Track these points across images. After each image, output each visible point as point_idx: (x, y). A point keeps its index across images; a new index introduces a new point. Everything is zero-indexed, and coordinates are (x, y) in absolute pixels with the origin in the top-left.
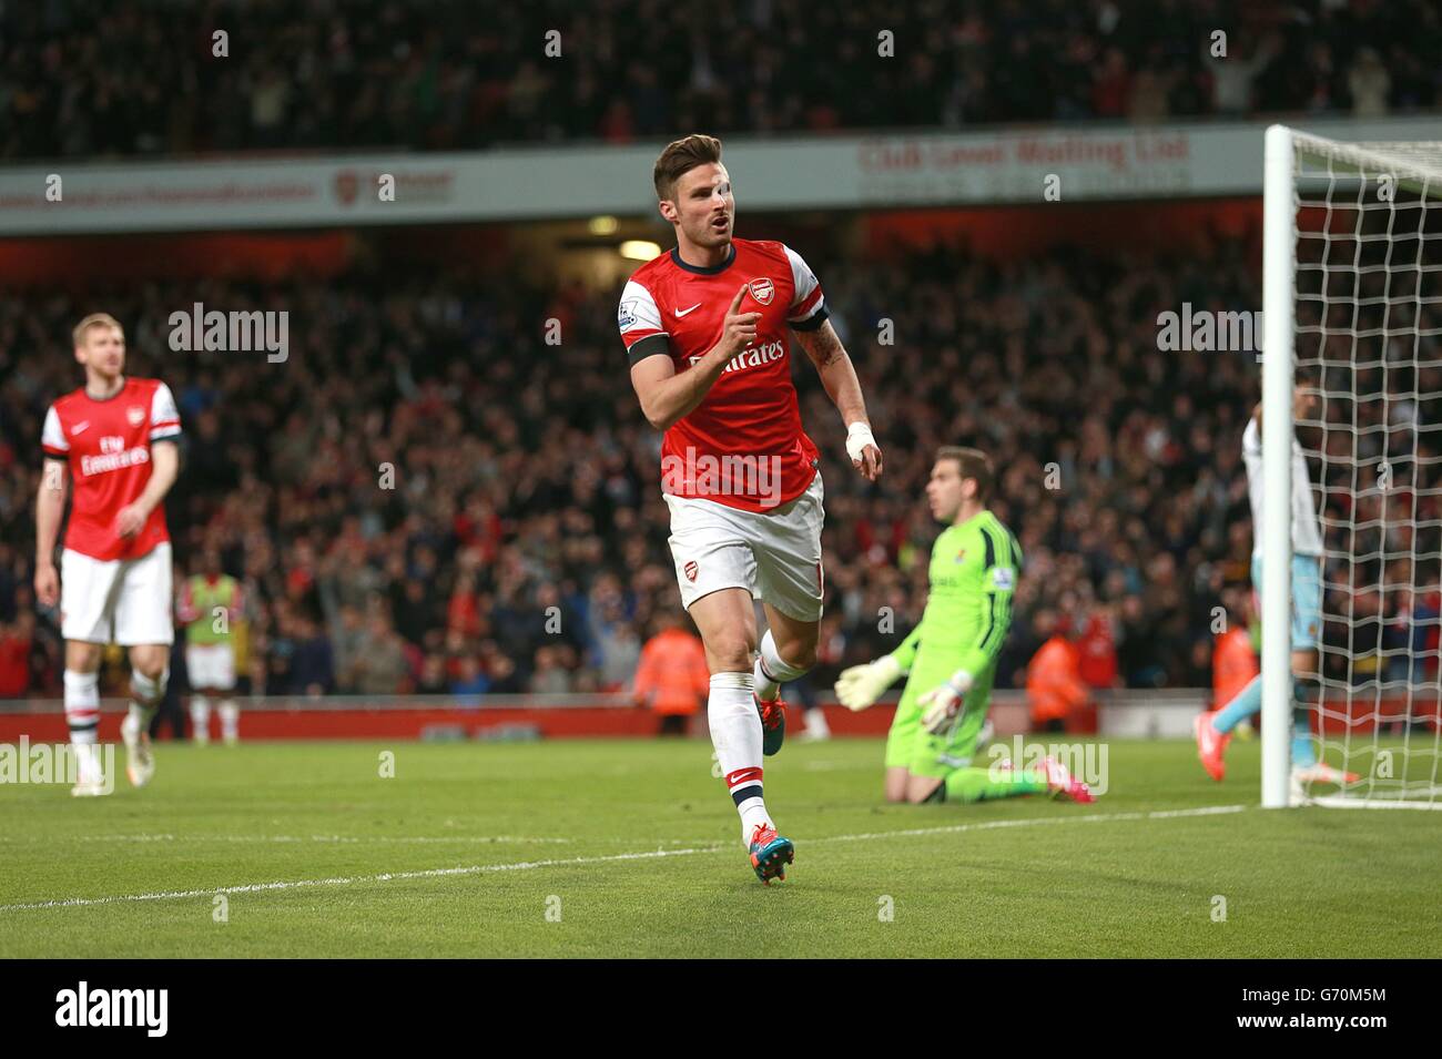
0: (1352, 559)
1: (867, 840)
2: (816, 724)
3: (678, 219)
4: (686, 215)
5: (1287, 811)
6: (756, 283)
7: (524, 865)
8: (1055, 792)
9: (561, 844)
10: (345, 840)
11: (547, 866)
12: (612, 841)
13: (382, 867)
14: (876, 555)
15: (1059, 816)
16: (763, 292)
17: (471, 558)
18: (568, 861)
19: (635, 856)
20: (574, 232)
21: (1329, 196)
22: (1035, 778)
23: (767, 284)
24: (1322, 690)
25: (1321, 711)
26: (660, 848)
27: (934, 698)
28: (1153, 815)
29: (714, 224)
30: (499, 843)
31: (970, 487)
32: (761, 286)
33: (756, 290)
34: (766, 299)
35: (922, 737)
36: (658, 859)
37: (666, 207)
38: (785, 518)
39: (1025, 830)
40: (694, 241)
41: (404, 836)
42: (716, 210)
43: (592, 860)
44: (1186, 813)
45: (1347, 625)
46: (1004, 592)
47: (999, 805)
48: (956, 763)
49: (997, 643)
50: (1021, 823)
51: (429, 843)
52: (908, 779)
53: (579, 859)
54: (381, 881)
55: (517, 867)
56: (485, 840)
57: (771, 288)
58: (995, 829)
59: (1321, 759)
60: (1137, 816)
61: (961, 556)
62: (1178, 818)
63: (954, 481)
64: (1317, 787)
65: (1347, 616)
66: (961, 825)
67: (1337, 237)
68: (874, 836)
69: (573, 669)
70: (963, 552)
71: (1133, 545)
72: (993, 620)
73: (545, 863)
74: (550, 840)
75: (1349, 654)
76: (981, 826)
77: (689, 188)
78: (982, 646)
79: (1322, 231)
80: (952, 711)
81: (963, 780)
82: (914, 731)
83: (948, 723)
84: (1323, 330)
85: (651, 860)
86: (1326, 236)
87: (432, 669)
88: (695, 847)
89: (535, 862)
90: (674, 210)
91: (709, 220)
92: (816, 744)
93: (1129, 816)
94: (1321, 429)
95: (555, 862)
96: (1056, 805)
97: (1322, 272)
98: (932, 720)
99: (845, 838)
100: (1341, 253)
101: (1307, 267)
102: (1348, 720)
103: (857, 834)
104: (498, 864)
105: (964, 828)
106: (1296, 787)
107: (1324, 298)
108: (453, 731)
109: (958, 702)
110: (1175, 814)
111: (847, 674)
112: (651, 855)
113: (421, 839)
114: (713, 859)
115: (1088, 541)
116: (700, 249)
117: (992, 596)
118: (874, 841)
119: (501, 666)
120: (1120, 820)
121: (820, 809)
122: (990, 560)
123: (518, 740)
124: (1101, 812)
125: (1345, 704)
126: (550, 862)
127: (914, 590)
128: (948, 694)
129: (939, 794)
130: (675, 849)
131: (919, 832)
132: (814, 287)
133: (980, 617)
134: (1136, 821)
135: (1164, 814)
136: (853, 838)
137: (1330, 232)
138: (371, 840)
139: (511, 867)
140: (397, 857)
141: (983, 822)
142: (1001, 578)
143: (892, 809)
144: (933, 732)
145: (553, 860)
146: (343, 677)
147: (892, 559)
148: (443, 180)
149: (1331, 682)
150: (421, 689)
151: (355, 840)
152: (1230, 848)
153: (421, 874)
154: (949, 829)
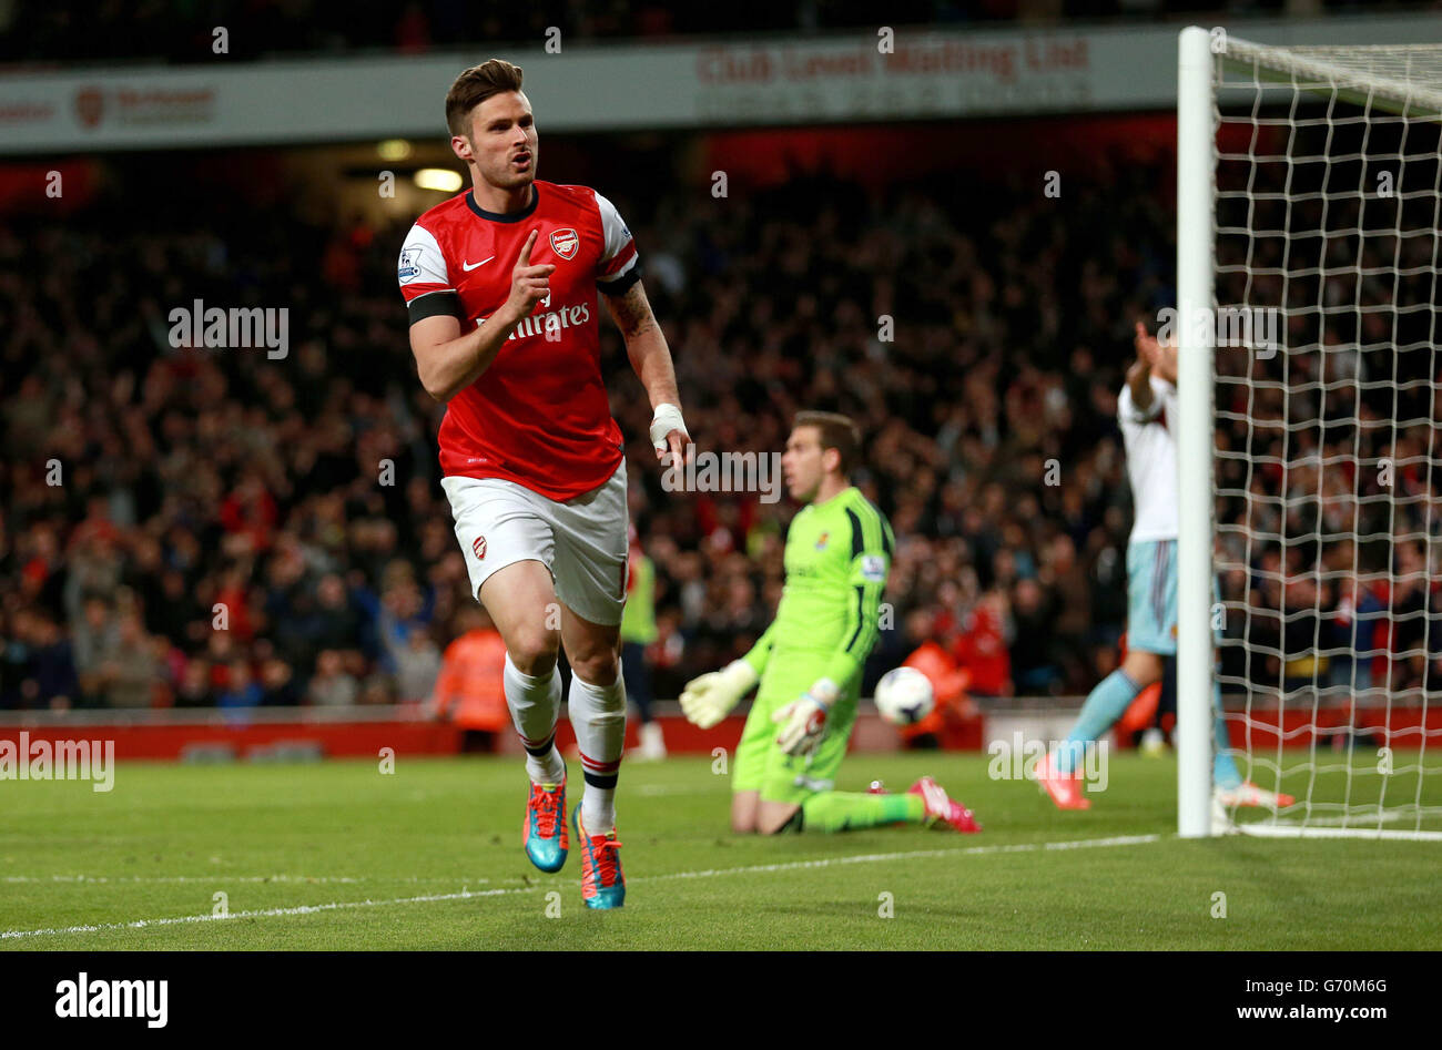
0: (1283, 541)
1: (710, 878)
2: (652, 741)
3: (473, 157)
4: (482, 152)
5: (1209, 841)
6: (558, 234)
7: (304, 910)
8: (932, 819)
9: (348, 884)
10: (92, 880)
11: (331, 910)
12: (408, 880)
13: (136, 912)
14: (720, 540)
15: (936, 848)
16: (566, 245)
17: (239, 544)
18: (356, 905)
19: (436, 898)
20: (358, 157)
21: (1255, 110)
22: (909, 805)
23: (570, 236)
24: (1250, 697)
25: (1249, 722)
26: (465, 888)
27: (792, 712)
28: (1050, 846)
29: (514, 161)
30: (273, 883)
31: (832, 459)
32: (563, 238)
33: (557, 242)
34: (569, 254)
35: (777, 755)
36: (464, 902)
37: (459, 144)
38: (585, 508)
39: (895, 864)
40: (492, 182)
41: (162, 875)
42: (517, 144)
43: (383, 903)
44: (1089, 843)
45: (1278, 621)
46: (874, 585)
47: (866, 836)
48: (816, 786)
49: (867, 645)
50: (893, 856)
51: (190, 884)
52: (758, 806)
53: (368, 902)
54: (134, 929)
55: (295, 911)
56: (257, 879)
57: (575, 241)
58: (860, 864)
59: (1249, 778)
60: (1030, 848)
61: (823, 540)
62: (1078, 849)
63: (813, 452)
64: (1242, 813)
65: (1279, 609)
66: (822, 859)
67: (1264, 159)
68: (718, 873)
69: (361, 677)
70: (825, 536)
71: (1024, 524)
72: (861, 617)
73: (328, 907)
74: (334, 879)
75: (1281, 654)
76: (845, 861)
77: (485, 120)
78: (848, 650)
79: (1247, 153)
80: (813, 727)
81: (824, 807)
82: (766, 749)
83: (808, 741)
84: (1249, 270)
85: (454, 903)
86: (1251, 158)
87: (195, 677)
88: (505, 888)
89: (317, 905)
90: (468, 148)
91: (509, 157)
92: (649, 765)
93: (1020, 848)
94: (1247, 387)
95: (341, 906)
96: (935, 836)
97: (1247, 201)
98: (790, 737)
99: (684, 875)
100: (1270, 178)
101: (1229, 194)
102: (1280, 732)
103: (696, 870)
104: (273, 909)
105: (826, 863)
106: (1219, 813)
107: (1250, 232)
108: (219, 750)
109: (820, 716)
110: (1075, 845)
111: (693, 686)
112: (454, 896)
113: (182, 879)
114: (527, 901)
115: (973, 522)
116: (498, 191)
117: (860, 590)
118: (718, 879)
119: (277, 673)
120: (1010, 853)
121: (654, 841)
122: (857, 546)
123: (296, 759)
124: (985, 844)
125: (1276, 713)
126: (334, 906)
127: (767, 583)
128: (807, 708)
129: (796, 822)
130: (482, 890)
131: (771, 868)
132: (626, 243)
133: (846, 614)
134: (1028, 854)
135: (1063, 846)
136: (693, 875)
137: (1256, 154)
138: (123, 880)
139: (288, 912)
140: (152, 900)
141: (847, 857)
142: (871, 568)
143: (739, 842)
144: (792, 753)
145: (337, 903)
146: (89, 685)
147: (739, 545)
148: (204, 97)
149: (1260, 688)
150: (182, 701)
151: (103, 880)
152: (1141, 885)
153: (182, 920)
154: (808, 864)
